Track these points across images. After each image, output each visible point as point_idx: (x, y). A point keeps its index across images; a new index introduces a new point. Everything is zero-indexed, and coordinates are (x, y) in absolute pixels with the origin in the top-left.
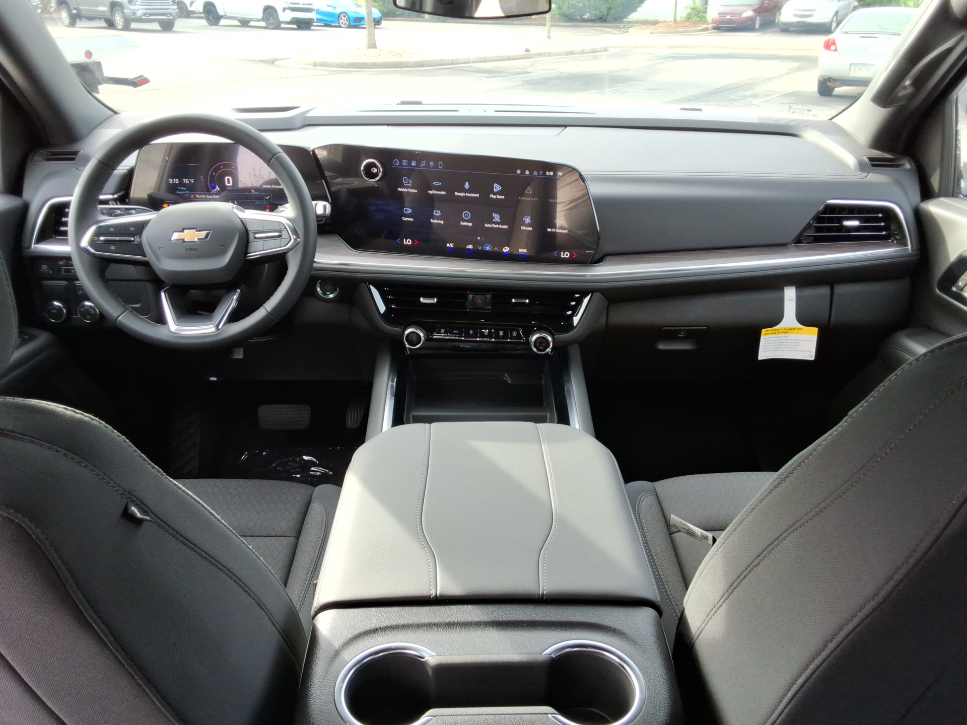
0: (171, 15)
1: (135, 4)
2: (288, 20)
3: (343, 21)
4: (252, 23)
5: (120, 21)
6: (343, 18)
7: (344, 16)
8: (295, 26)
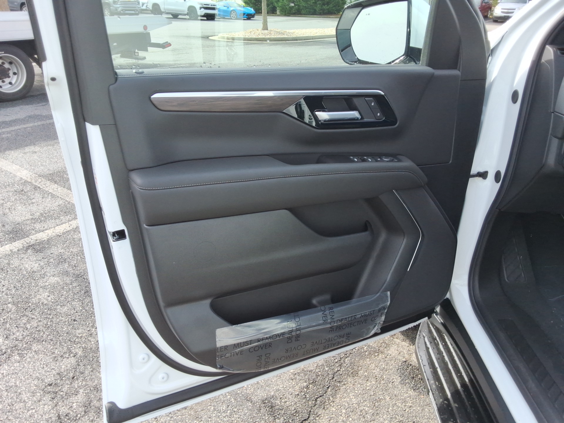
0: (137, 11)
1: (117, 4)
2: (203, 14)
3: (233, 15)
4: (180, 17)
5: (108, 14)
6: (233, 13)
7: (234, 13)
8: (205, 18)
